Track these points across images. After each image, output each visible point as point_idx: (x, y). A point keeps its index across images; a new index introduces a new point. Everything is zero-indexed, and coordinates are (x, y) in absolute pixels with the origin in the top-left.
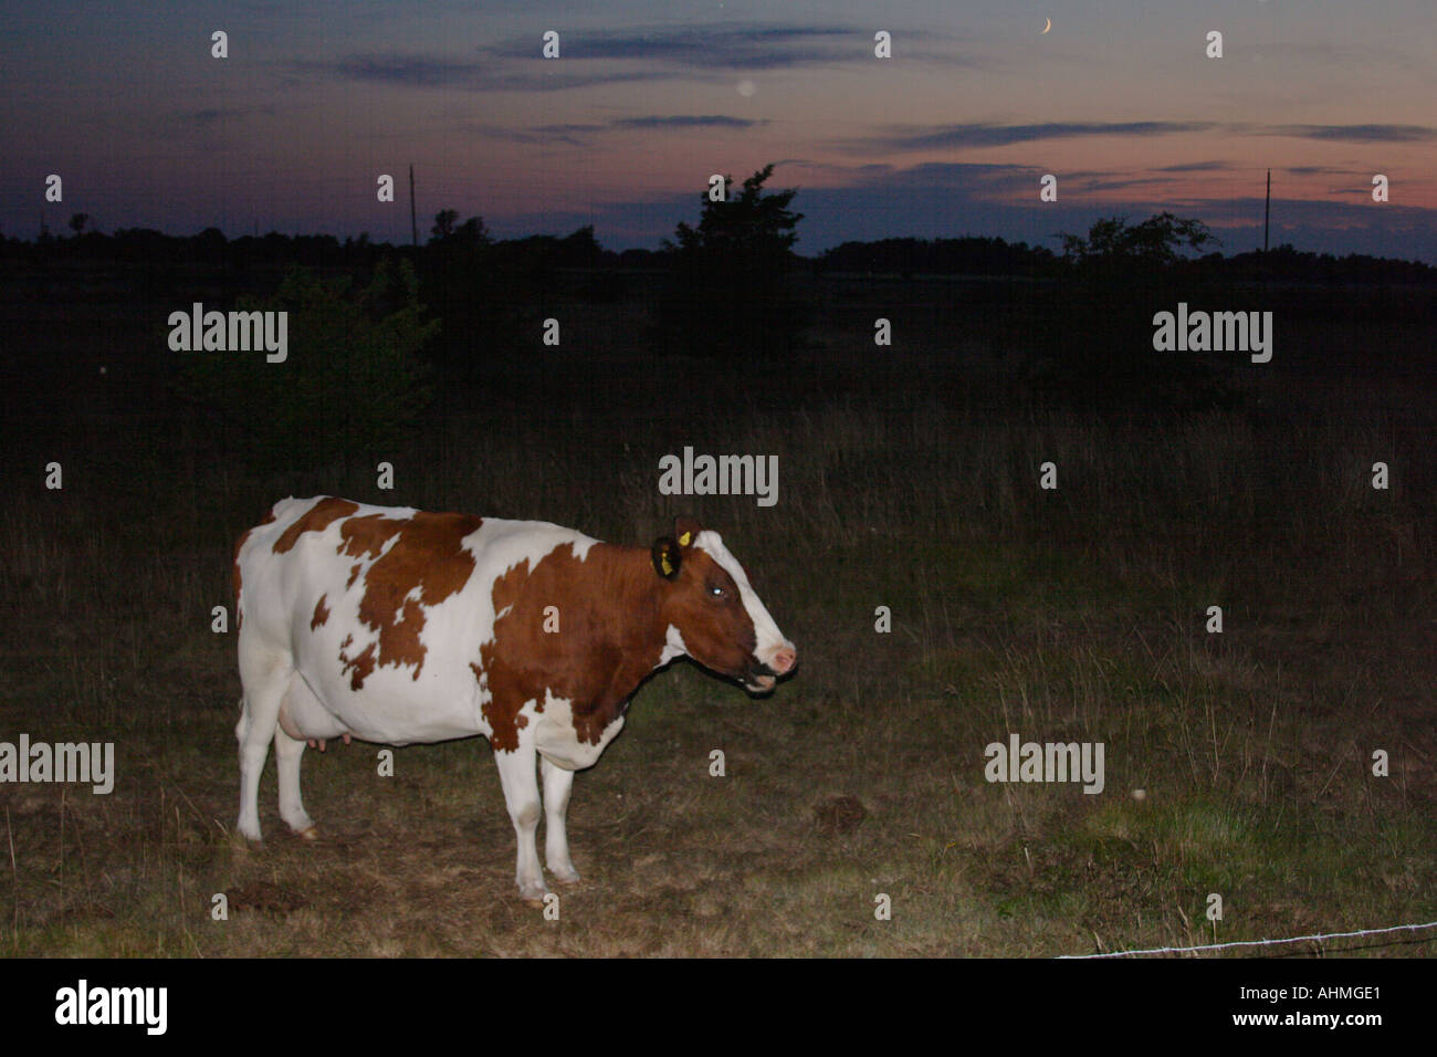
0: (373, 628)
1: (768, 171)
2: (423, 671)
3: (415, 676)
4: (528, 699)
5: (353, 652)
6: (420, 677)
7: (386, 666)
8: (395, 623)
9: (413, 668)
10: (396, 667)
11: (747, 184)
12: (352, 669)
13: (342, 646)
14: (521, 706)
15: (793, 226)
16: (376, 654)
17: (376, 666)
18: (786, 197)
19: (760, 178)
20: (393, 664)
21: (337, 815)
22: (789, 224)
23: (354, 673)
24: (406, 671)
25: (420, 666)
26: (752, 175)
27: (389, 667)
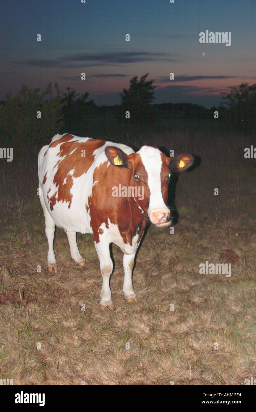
0: (57, 186)
1: (147, 75)
2: (71, 205)
3: (69, 207)
4: (102, 222)
5: (51, 195)
6: (70, 208)
7: (60, 201)
8: (63, 184)
9: (68, 203)
10: (63, 202)
11: (142, 78)
12: (50, 202)
13: (48, 193)
14: (100, 225)
15: (153, 89)
16: (57, 197)
17: (57, 201)
18: (151, 82)
19: (145, 77)
20: (62, 201)
21: (43, 257)
22: (152, 89)
23: (51, 204)
24: (66, 204)
25: (70, 203)
26: (143, 76)
27: (61, 202)
